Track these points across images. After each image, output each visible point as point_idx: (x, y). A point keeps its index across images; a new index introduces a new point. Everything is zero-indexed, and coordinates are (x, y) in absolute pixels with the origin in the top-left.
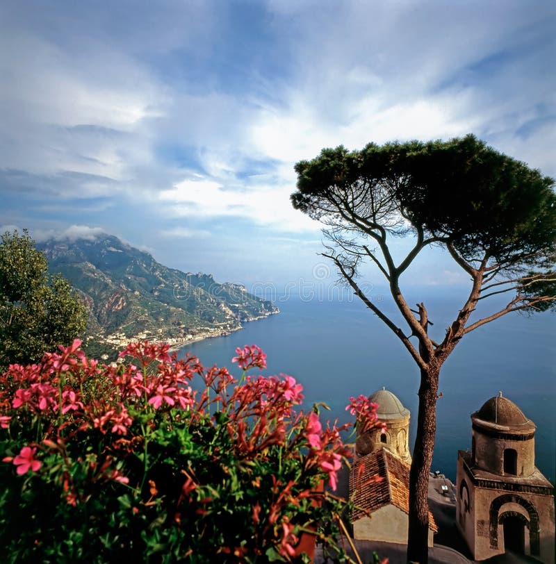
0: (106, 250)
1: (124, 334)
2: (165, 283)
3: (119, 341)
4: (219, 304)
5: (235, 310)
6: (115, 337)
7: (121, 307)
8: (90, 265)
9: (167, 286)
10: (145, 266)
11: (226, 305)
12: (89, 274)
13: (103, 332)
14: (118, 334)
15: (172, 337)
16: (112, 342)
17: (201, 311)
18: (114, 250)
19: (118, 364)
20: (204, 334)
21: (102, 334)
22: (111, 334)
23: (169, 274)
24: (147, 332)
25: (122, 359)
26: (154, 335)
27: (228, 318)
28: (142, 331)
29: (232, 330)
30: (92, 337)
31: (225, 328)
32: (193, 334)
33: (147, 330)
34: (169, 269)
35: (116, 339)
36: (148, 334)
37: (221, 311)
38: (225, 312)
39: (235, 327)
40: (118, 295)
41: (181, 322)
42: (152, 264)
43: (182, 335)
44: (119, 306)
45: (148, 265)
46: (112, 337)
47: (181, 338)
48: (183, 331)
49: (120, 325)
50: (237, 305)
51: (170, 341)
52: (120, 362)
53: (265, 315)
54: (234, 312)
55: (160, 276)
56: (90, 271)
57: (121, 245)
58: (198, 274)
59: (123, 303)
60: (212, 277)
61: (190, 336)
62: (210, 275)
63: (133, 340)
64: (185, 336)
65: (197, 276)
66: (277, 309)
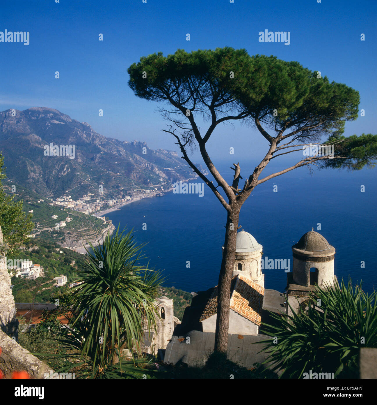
0: (50, 123)
1: (70, 197)
2: (103, 152)
3: (66, 203)
4: (153, 168)
5: (168, 173)
6: (62, 200)
7: (66, 173)
8: (36, 137)
9: (105, 153)
10: (85, 136)
11: (160, 169)
12: (37, 145)
13: (52, 195)
14: (65, 197)
15: (112, 198)
16: (60, 204)
17: (137, 176)
18: (56, 122)
19: (66, 222)
20: (141, 195)
21: (51, 198)
22: (59, 197)
23: (108, 143)
24: (90, 194)
25: (70, 218)
26: (97, 197)
27: (161, 180)
28: (86, 194)
29: (166, 191)
30: (43, 201)
31: (159, 189)
32: (131, 196)
33: (90, 192)
34: (107, 139)
35: (64, 201)
36: (92, 197)
37: (155, 174)
38: (158, 175)
39: (168, 188)
40: (63, 163)
41: (120, 185)
42: (92, 134)
43: (121, 197)
44: (64, 172)
45: (88, 135)
46: (60, 200)
47: (121, 199)
48: (122, 193)
49: (66, 190)
50: (169, 169)
51: (111, 202)
52: (69, 221)
53: (195, 177)
54: (167, 175)
55: (99, 145)
56: (37, 142)
57: (63, 117)
58: (133, 142)
59: (67, 170)
60: (146, 144)
61: (129, 198)
62: (144, 143)
63: (79, 202)
64: (124, 197)
65: (132, 143)
66: (206, 171)
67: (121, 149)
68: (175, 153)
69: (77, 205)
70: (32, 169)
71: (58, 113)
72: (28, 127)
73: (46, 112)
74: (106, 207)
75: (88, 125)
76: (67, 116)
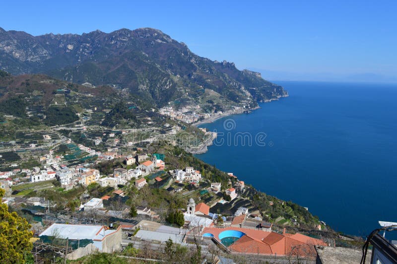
0: (154, 41)
1: (172, 108)
3: (169, 113)
4: (240, 87)
5: (252, 92)
6: (165, 110)
8: (144, 53)
9: (200, 71)
10: (183, 55)
11: (246, 88)
12: (145, 61)
14: (167, 107)
15: (207, 112)
18: (160, 41)
22: (162, 107)
23: (202, 61)
24: (188, 107)
27: (248, 99)
28: (185, 106)
29: (252, 109)
31: (247, 107)
32: (222, 111)
33: (188, 105)
35: (167, 111)
37: (242, 93)
38: (245, 94)
39: (254, 107)
40: (165, 78)
42: (189, 53)
43: (214, 111)
44: (167, 86)
45: (186, 54)
46: (163, 110)
47: (214, 113)
48: (214, 108)
49: (169, 101)
50: (255, 89)
51: (207, 116)
53: (277, 98)
54: (252, 94)
55: (195, 63)
56: (145, 58)
57: (165, 38)
59: (170, 84)
61: (221, 112)
62: (233, 63)
63: (178, 113)
64: (216, 112)
65: (222, 63)
66: (286, 93)
68: (259, 75)
69: (178, 115)
70: (141, 81)
71: (161, 33)
73: (151, 31)
74: (202, 119)
75: (185, 45)
76: (168, 37)
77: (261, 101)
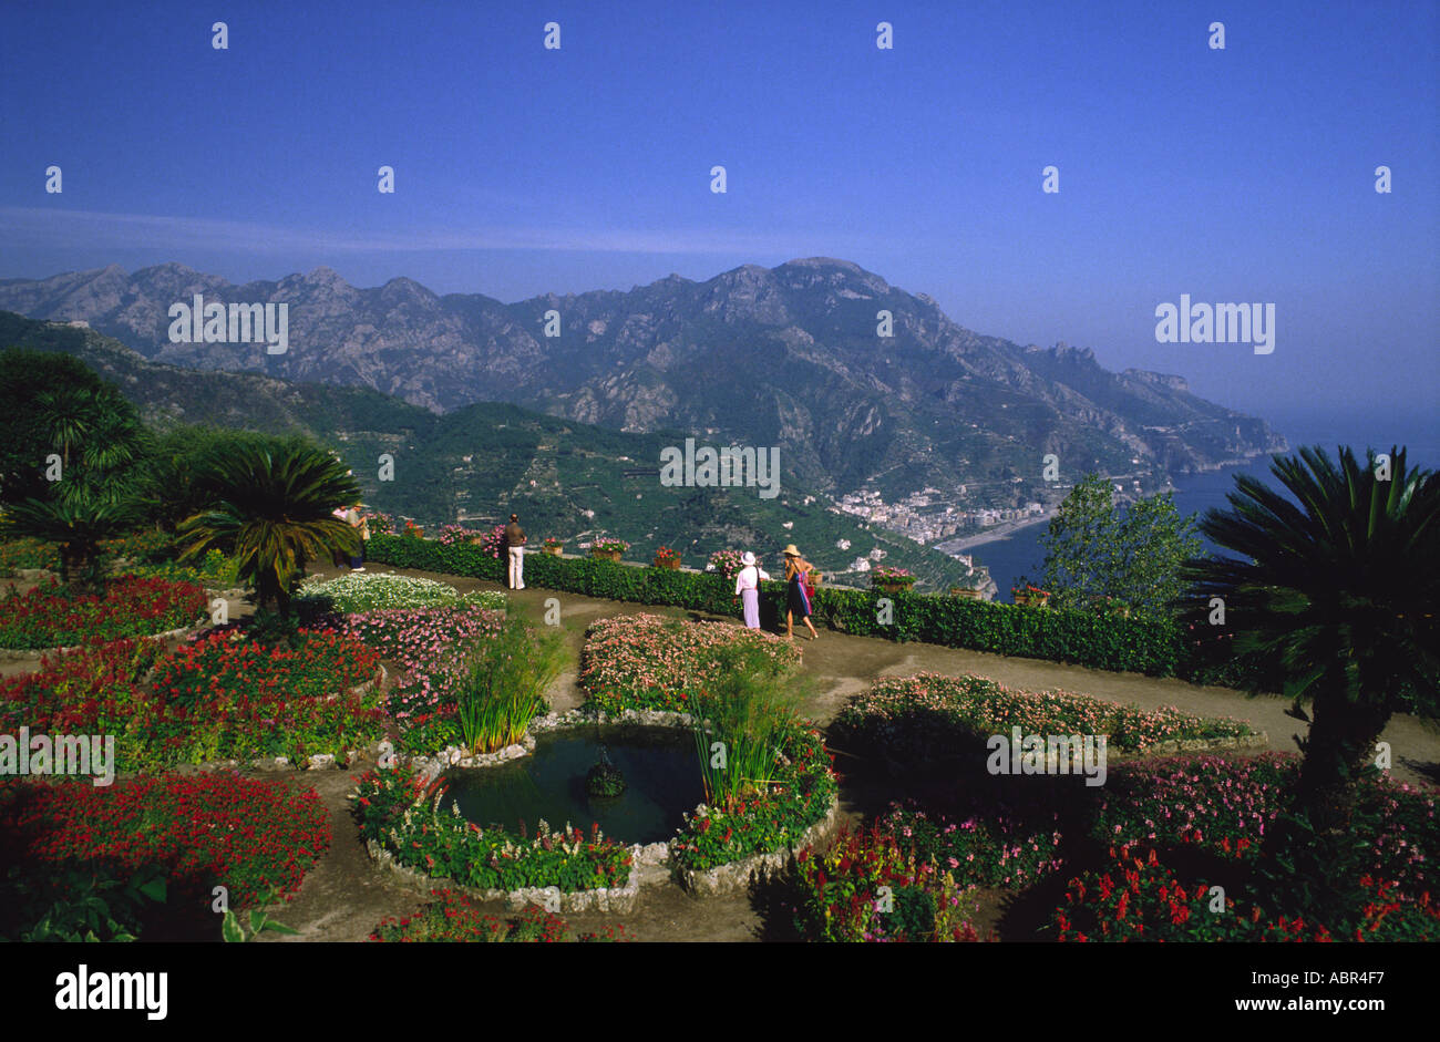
0: (836, 297)
1: (877, 494)
2: (971, 374)
3: (868, 510)
4: (1110, 426)
5: (1155, 441)
6: (858, 500)
7: (869, 431)
8: (801, 333)
9: (976, 380)
10: (922, 331)
11: (1131, 429)
12: (803, 355)
13: (832, 487)
14: (864, 493)
15: (989, 506)
16: (853, 511)
17: (1062, 445)
18: (851, 295)
19: (872, 562)
21: (830, 492)
22: (849, 492)
23: (983, 349)
24: (930, 490)
25: (879, 552)
26: (947, 498)
27: (1135, 461)
28: (920, 488)
29: (1149, 494)
30: (813, 499)
31: (1128, 487)
32: (1042, 503)
33: (931, 485)
34: (982, 338)
35: (862, 504)
36: (934, 497)
37: (1116, 442)
38: (1126, 447)
39: (1156, 487)
40: (863, 403)
41: (1013, 470)
42: (941, 325)
43: (1014, 503)
44: (866, 428)
45: (932, 328)
46: (851, 500)
47: (1013, 509)
48: (1016, 492)
49: (870, 474)
50: (1161, 430)
51: (986, 517)
52: (877, 559)
53: (1244, 458)
54: (1154, 448)
55: (959, 356)
56: (803, 347)
57: (868, 283)
58: (1054, 349)
59: (875, 421)
60: (1093, 354)
61: (1036, 507)
62: (1086, 350)
63: (898, 509)
64: (1021, 504)
65: (1052, 352)
66: (1281, 440)
67: (1018, 367)
68: (1181, 383)
69: (894, 516)
70: (789, 416)
71: (856, 270)
72: (782, 309)
73: (829, 268)
74: (971, 528)
75: (931, 303)
76: (879, 279)
77: (1186, 470)
